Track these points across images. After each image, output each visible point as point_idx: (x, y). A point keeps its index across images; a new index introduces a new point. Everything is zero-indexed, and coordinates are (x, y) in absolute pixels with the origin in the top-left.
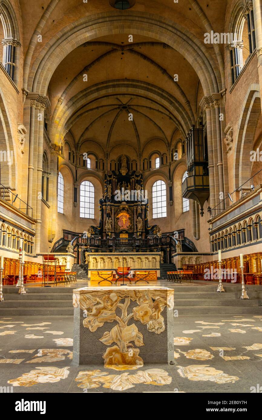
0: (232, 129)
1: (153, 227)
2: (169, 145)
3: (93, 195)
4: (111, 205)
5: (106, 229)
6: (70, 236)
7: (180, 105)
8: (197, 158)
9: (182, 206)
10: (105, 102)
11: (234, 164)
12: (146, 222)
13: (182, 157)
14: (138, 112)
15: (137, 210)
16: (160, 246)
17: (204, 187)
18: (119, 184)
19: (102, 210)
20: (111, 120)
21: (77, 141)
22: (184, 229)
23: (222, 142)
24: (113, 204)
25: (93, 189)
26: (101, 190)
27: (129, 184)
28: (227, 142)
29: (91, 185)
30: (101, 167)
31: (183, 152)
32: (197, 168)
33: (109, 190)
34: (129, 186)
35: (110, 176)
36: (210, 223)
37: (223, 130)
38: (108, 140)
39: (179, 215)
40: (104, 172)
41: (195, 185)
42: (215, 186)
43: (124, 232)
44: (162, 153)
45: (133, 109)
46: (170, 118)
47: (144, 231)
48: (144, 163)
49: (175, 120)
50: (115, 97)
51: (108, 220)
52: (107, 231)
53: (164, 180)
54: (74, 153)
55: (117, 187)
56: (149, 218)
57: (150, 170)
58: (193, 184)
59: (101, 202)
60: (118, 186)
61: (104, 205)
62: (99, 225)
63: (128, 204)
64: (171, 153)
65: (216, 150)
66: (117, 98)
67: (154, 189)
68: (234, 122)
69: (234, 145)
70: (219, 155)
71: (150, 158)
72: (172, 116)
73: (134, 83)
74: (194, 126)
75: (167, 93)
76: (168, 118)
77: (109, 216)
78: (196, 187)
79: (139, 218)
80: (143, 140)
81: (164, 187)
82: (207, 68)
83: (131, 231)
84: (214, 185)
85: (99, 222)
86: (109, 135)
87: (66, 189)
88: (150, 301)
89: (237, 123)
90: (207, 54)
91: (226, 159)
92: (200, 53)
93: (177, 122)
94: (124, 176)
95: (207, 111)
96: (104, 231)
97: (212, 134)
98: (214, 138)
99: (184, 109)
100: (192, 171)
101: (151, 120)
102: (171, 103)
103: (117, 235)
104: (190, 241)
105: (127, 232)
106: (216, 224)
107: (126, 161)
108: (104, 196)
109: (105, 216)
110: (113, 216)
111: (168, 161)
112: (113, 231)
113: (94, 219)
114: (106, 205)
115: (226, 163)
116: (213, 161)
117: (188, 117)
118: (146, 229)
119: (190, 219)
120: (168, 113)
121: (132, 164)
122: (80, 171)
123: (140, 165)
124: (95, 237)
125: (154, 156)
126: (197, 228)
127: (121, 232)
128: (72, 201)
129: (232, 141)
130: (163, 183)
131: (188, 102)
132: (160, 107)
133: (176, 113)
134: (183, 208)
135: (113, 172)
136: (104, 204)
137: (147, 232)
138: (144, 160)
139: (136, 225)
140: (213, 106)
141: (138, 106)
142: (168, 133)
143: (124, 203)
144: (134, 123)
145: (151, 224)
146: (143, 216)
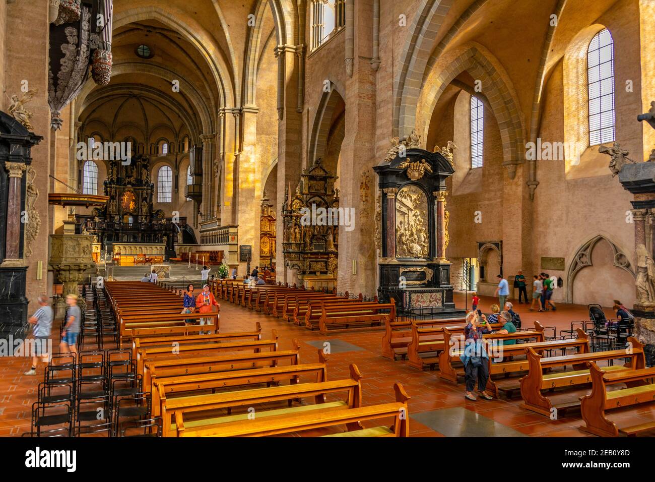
0: (218, 164)
1: (158, 211)
2: (177, 136)
3: (96, 175)
4: (116, 187)
7: (188, 113)
8: (197, 171)
12: (151, 206)
15: (142, 194)
16: (164, 232)
19: (106, 192)
22: (187, 218)
24: (118, 186)
25: (96, 169)
26: (105, 172)
27: (134, 167)
28: (215, 170)
29: (95, 165)
33: (115, 172)
34: (135, 169)
36: (200, 225)
38: (115, 120)
39: (183, 203)
43: (129, 214)
44: (170, 141)
47: (149, 214)
48: (151, 148)
51: (113, 203)
52: (111, 212)
53: (171, 167)
56: (154, 202)
57: (157, 156)
58: (192, 191)
59: (105, 184)
63: (133, 187)
64: (178, 144)
66: (129, 91)
67: (160, 174)
69: (218, 176)
70: (210, 178)
71: (158, 144)
77: (113, 198)
79: (144, 201)
80: (151, 124)
81: (170, 173)
82: (206, 114)
83: (135, 214)
86: (116, 116)
90: (206, 103)
91: (214, 181)
92: (201, 101)
95: (204, 143)
96: (108, 213)
97: (206, 162)
98: (207, 165)
99: (191, 119)
101: (161, 110)
102: (180, 110)
103: (121, 217)
104: (191, 228)
105: (131, 215)
108: (108, 178)
110: (117, 198)
111: (176, 150)
114: (111, 187)
115: (214, 184)
116: (206, 181)
117: (194, 126)
118: (151, 213)
121: (139, 147)
123: (147, 149)
125: (161, 142)
126: (196, 220)
127: (126, 214)
128: (76, 183)
129: (217, 172)
130: (170, 169)
136: (109, 186)
137: (152, 216)
138: (151, 145)
139: (141, 208)
140: (208, 142)
142: (177, 125)
143: (130, 186)
144: (143, 109)
145: (156, 208)
146: (148, 200)
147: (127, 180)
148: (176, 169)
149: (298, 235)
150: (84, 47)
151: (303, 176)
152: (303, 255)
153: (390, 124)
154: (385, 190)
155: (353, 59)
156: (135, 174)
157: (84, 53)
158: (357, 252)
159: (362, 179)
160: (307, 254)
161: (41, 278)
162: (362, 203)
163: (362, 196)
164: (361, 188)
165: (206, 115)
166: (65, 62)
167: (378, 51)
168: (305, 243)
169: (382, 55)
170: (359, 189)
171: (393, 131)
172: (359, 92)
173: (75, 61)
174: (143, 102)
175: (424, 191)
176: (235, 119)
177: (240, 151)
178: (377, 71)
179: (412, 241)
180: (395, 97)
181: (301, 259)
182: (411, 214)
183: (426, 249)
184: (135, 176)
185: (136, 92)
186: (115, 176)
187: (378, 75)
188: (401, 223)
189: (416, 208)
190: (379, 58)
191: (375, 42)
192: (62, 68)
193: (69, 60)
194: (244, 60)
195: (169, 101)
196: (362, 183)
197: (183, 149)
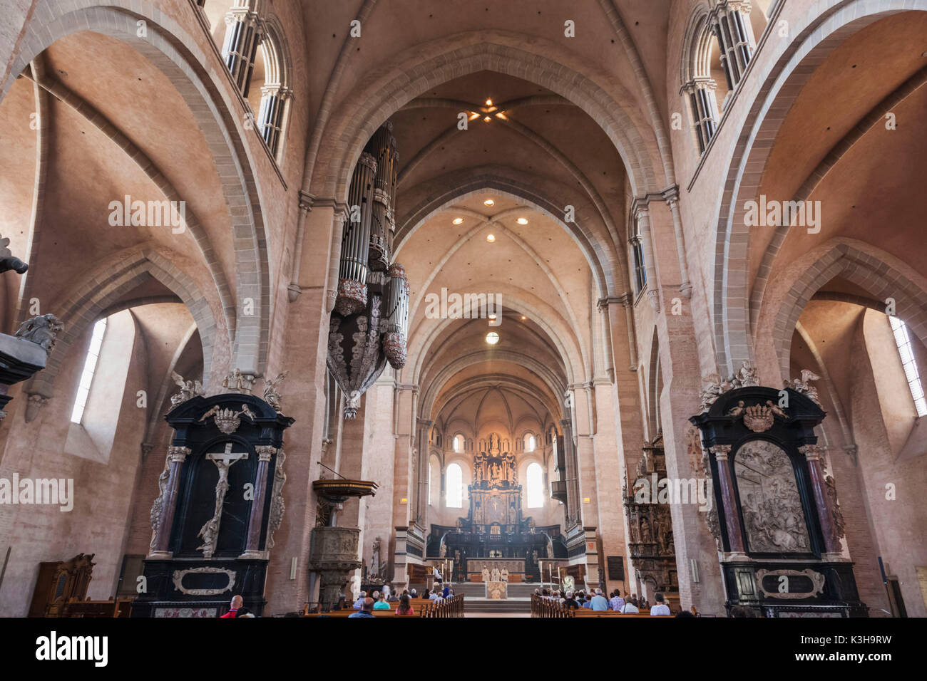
1: (528, 519)
3: (460, 479)
4: (480, 493)
6: (437, 531)
8: (561, 465)
12: (520, 513)
14: (509, 391)
15: (509, 497)
16: (534, 545)
19: (471, 498)
20: (481, 397)
21: (444, 422)
22: (559, 525)
24: (483, 491)
25: (460, 473)
26: (470, 475)
27: (500, 467)
29: (459, 468)
30: (470, 449)
33: (479, 475)
34: (501, 469)
35: (479, 458)
38: (477, 417)
40: (473, 454)
43: (496, 525)
44: (537, 432)
47: (518, 524)
48: (516, 443)
51: (477, 510)
52: (477, 523)
53: (539, 463)
55: (487, 470)
56: (523, 508)
57: (523, 452)
58: (557, 489)
59: (470, 488)
60: (489, 469)
61: (472, 492)
62: (467, 516)
63: (500, 490)
64: (545, 435)
67: (528, 472)
71: (523, 438)
77: (478, 504)
79: (512, 508)
80: (515, 416)
81: (540, 471)
83: (503, 524)
85: (467, 512)
86: (478, 412)
94: (495, 458)
96: (473, 523)
102: (540, 396)
103: (488, 528)
105: (499, 525)
107: (497, 441)
108: (472, 482)
109: (474, 504)
111: (543, 445)
112: (483, 523)
113: (462, 508)
114: (475, 492)
118: (520, 522)
121: (503, 444)
122: (448, 455)
123: (513, 445)
124: (464, 531)
125: (527, 435)
127: (493, 524)
128: (439, 489)
130: (538, 466)
135: (483, 453)
136: (473, 490)
137: (521, 526)
138: (517, 440)
139: (509, 515)
142: (542, 413)
143: (496, 490)
144: (505, 400)
145: (526, 515)
146: (517, 506)
147: (492, 482)
148: (545, 463)
149: (646, 533)
150: (373, 333)
151: (645, 449)
152: (657, 562)
153: (713, 360)
154: (712, 449)
155: (657, 290)
156: (500, 475)
157: (373, 338)
158: (696, 547)
159: (688, 439)
160: (663, 559)
161: (294, 578)
162: (694, 473)
163: (692, 463)
164: (689, 452)
166: (356, 350)
167: (688, 274)
168: (658, 544)
169: (692, 278)
170: (686, 454)
171: (718, 369)
172: (669, 328)
173: (365, 348)
174: (504, 393)
175: (783, 447)
176: (587, 394)
177: (595, 433)
178: (690, 298)
179: (776, 527)
180: (713, 324)
181: (656, 567)
182: (766, 482)
183: (801, 538)
184: (501, 478)
185: (495, 383)
186: (479, 479)
187: (693, 303)
188: (749, 495)
189: (773, 473)
190: (689, 282)
191: (682, 265)
192: (354, 356)
193: (360, 347)
194: (590, 327)
195: (528, 387)
196: (691, 445)
197: (551, 441)
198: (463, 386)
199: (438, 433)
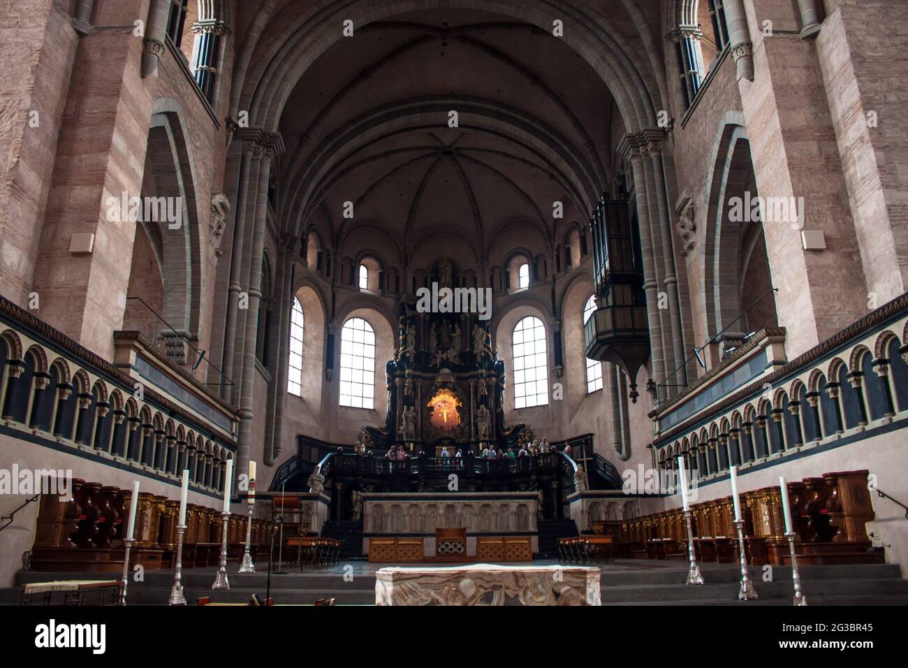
0: (692, 204)
1: (517, 429)
2: (550, 235)
3: (371, 351)
4: (414, 377)
5: (401, 435)
6: (315, 452)
7: (574, 148)
8: (618, 267)
9: (586, 377)
10: (403, 141)
11: (703, 280)
12: (500, 415)
13: (582, 262)
14: (477, 162)
15: (476, 388)
16: (533, 477)
17: (637, 334)
18: (434, 325)
19: (392, 388)
20: (418, 178)
21: (337, 226)
22: (592, 435)
23: (672, 232)
24: (418, 373)
25: (371, 338)
26: (392, 340)
27: (456, 326)
28: (683, 232)
29: (368, 327)
30: (393, 287)
31: (584, 251)
32: (618, 288)
33: (411, 339)
34: (458, 331)
35: (413, 308)
36: (654, 418)
37: (673, 205)
38: (409, 223)
39: (579, 400)
40: (398, 299)
41: (615, 329)
42: (662, 331)
43: (446, 442)
44: (535, 253)
45: (465, 157)
46: (552, 176)
47: (495, 439)
48: (492, 277)
49: (562, 180)
50: (428, 130)
51: (406, 413)
52: (405, 439)
53: (541, 315)
54: (329, 255)
55: (429, 331)
56: (506, 408)
57: (506, 293)
58: (610, 326)
59: (390, 368)
60: (432, 330)
61: (396, 376)
62: (384, 425)
63: (456, 375)
64: (555, 253)
65: (660, 249)
66: (431, 134)
67: (517, 337)
68: (696, 188)
69: (700, 238)
70: (667, 260)
71: (507, 264)
72: (555, 173)
73: (470, 103)
74: (606, 195)
75: (544, 124)
76: (546, 175)
77: (408, 401)
78: (619, 334)
79: (483, 407)
80: (490, 223)
81: (541, 332)
83: (462, 440)
84: (660, 329)
85: (385, 416)
86: (412, 213)
87: (309, 336)
88: (548, 596)
89: (703, 192)
90: (627, 49)
91: (684, 269)
92: (612, 46)
93: (567, 186)
95: (635, 163)
96: (398, 439)
97: (648, 214)
98: (653, 223)
100: (607, 296)
103: (430, 448)
104: (606, 463)
105: (452, 442)
106: (668, 422)
107: (449, 272)
108: (396, 355)
109: (400, 401)
110: (418, 402)
111: (550, 272)
112: (419, 440)
113: (374, 410)
114: (402, 376)
115: (685, 279)
116: (654, 273)
117: (593, 174)
118: (499, 435)
119: (605, 410)
120: (546, 166)
121: (464, 278)
122: (343, 296)
123: (484, 282)
124: (376, 454)
125: (515, 261)
126: (623, 432)
127: (440, 442)
128: (320, 365)
129: (694, 229)
130: (538, 322)
131: (591, 143)
132: (529, 152)
133: (564, 166)
134: (586, 383)
136: (398, 372)
137: (502, 442)
138: (493, 270)
139: (476, 425)
140: (646, 154)
141: (477, 149)
143: (446, 371)
144: (469, 187)
145: (509, 422)
146: (492, 403)
147: (440, 356)
156: (457, 342)
165: (632, 83)
184: (458, 347)
186: (411, 348)
197: (569, 261)
198: (376, 122)
199: (321, 244)
